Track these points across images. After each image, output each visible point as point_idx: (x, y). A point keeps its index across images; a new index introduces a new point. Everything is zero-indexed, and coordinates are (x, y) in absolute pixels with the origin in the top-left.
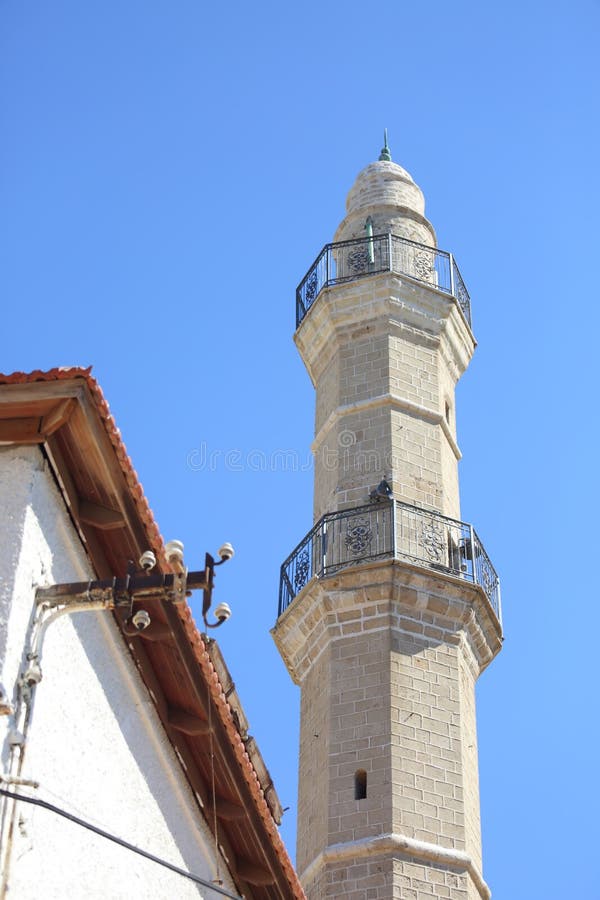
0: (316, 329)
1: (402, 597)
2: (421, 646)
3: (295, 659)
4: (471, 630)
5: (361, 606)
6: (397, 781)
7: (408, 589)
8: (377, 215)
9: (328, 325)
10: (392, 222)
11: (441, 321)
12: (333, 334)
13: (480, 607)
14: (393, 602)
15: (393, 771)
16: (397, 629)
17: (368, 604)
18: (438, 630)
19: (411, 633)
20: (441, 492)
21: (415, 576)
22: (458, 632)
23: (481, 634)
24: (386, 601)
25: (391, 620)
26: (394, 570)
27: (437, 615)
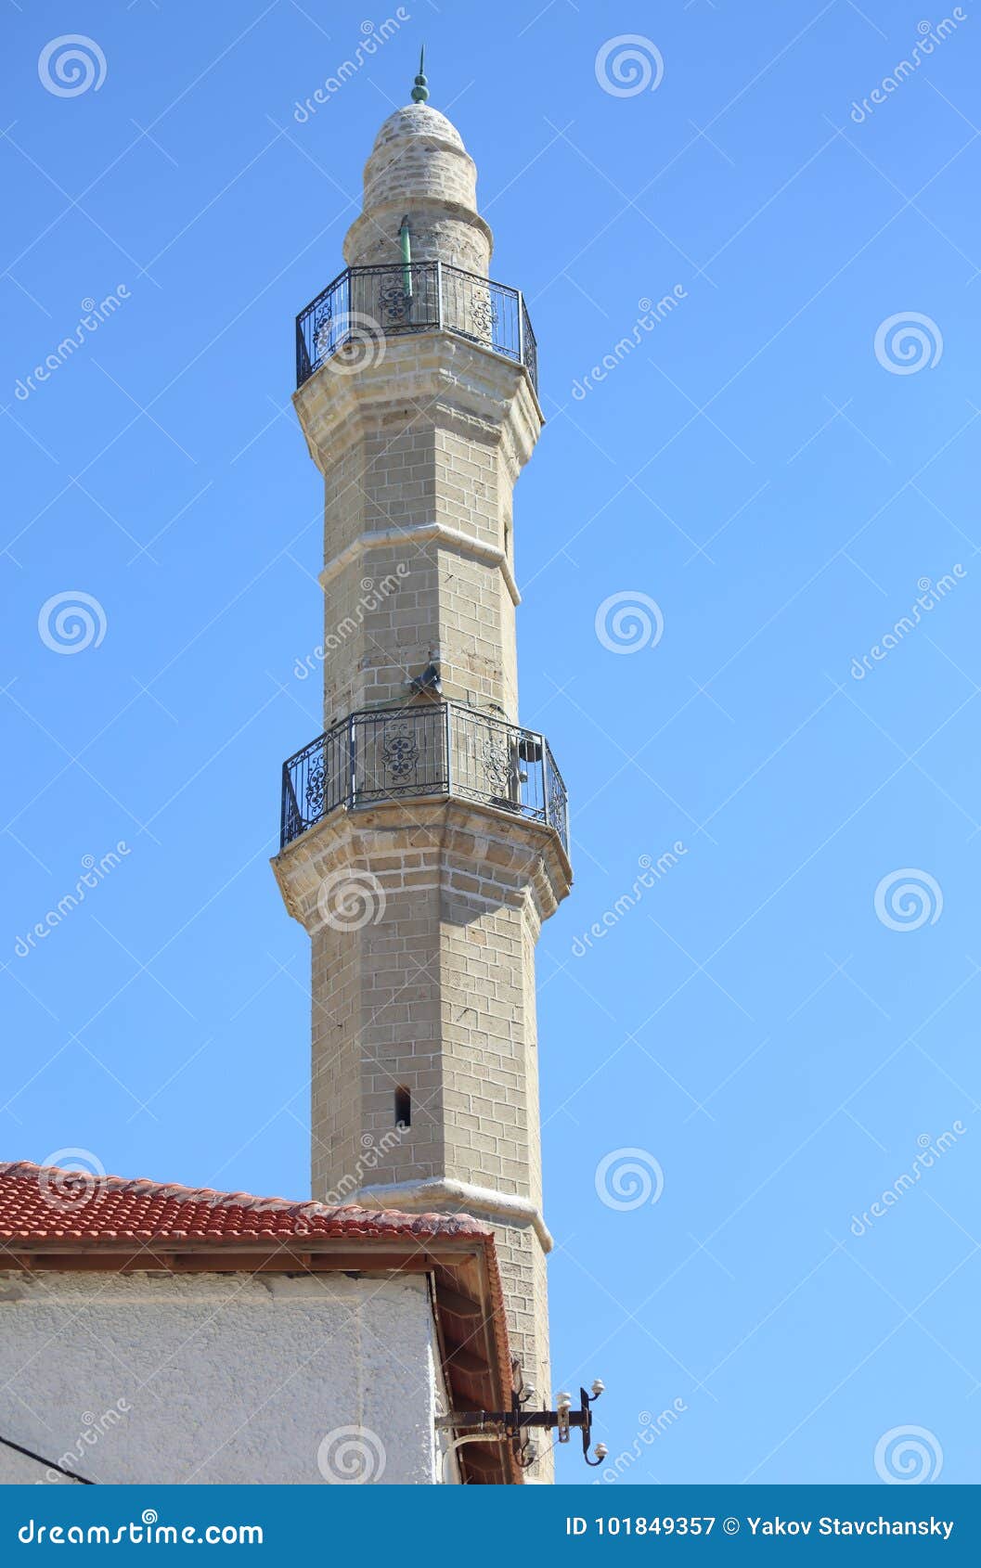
0: (330, 399)
1: (455, 845)
2: (477, 911)
3: (303, 902)
4: (538, 883)
5: (401, 853)
6: (450, 1105)
7: (463, 834)
8: (416, 214)
9: (349, 397)
10: (438, 228)
11: (503, 403)
12: (356, 412)
13: (550, 853)
14: (444, 851)
15: (444, 1092)
16: (448, 887)
17: (411, 851)
18: (499, 888)
19: (464, 893)
20: (501, 674)
21: (474, 817)
22: (522, 889)
23: (549, 886)
24: (435, 850)
25: (441, 876)
26: (448, 809)
27: (496, 867)
